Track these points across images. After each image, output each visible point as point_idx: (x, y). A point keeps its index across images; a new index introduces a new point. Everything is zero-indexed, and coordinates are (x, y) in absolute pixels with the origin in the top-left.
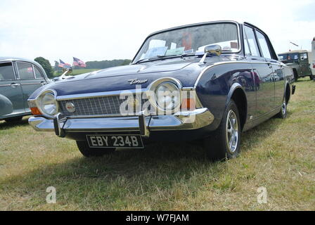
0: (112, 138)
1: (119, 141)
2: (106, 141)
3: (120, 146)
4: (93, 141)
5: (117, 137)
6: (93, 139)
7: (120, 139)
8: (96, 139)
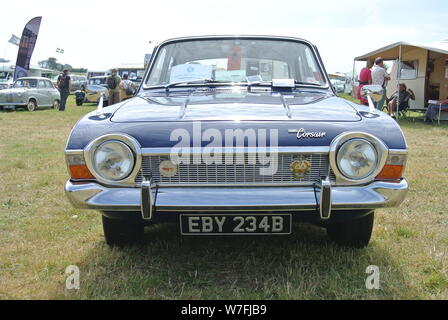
0: (235, 219)
1: (247, 224)
2: (220, 224)
3: (246, 232)
4: (191, 224)
5: (245, 217)
6: (194, 221)
7: (252, 221)
8: (200, 222)
